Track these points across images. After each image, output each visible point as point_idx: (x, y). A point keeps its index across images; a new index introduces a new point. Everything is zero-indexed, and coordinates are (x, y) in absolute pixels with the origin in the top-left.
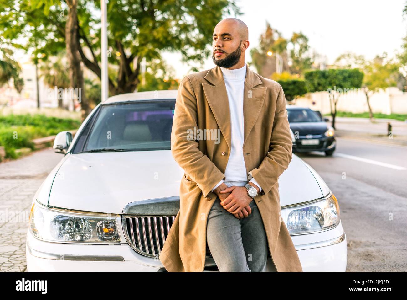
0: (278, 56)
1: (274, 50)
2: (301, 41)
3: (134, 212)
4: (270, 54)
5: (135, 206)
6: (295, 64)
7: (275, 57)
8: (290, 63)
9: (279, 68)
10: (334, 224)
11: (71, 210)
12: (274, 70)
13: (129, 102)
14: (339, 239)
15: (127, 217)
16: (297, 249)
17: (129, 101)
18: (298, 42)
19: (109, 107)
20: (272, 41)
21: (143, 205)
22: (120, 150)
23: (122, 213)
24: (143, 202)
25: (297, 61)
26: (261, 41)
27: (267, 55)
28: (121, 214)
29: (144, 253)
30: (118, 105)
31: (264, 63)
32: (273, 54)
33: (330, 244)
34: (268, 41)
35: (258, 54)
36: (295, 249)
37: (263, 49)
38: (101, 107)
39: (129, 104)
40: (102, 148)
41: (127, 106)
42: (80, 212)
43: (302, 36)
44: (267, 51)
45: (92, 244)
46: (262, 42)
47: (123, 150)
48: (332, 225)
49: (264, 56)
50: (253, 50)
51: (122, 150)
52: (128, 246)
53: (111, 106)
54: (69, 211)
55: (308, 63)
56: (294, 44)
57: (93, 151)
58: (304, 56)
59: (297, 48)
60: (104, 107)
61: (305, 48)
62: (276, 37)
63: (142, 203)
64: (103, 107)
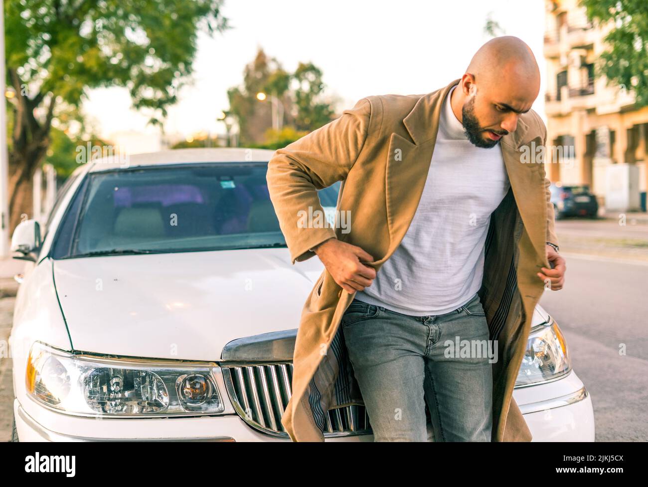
0: (275, 100)
1: (267, 91)
2: (311, 76)
3: (244, 355)
4: (261, 96)
5: (245, 346)
6: (303, 114)
7: (270, 103)
8: (295, 112)
9: (277, 121)
10: (567, 369)
11: (119, 357)
12: (269, 124)
13: (139, 168)
14: (579, 393)
15: (230, 366)
16: (522, 410)
17: (139, 166)
18: (306, 79)
19: (104, 178)
20: (266, 76)
21: (259, 343)
22: (145, 251)
23: (221, 358)
24: (256, 337)
25: (305, 110)
26: (246, 74)
27: (257, 99)
28: (220, 360)
29: (269, 429)
30: (122, 173)
31: (252, 113)
32: (267, 96)
33: (567, 403)
34: (259, 75)
35: (241, 97)
36: (520, 412)
37: (249, 88)
38: (89, 176)
39: (142, 172)
40: (109, 249)
41: (137, 174)
42: (138, 360)
43: (312, 68)
44: (256, 92)
45: (169, 418)
46: (248, 77)
47: (152, 252)
48: (563, 371)
49: (252, 101)
50: (231, 90)
51: (149, 251)
52: (237, 418)
53: (108, 174)
54: (117, 358)
55: (325, 112)
56: (300, 80)
57: (92, 255)
58: (316, 100)
59: (306, 87)
60: (95, 178)
61: (317, 87)
62: (272, 67)
63: (256, 341)
64: (93, 176)
